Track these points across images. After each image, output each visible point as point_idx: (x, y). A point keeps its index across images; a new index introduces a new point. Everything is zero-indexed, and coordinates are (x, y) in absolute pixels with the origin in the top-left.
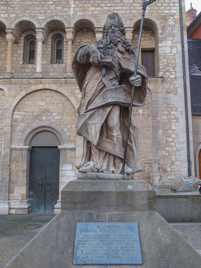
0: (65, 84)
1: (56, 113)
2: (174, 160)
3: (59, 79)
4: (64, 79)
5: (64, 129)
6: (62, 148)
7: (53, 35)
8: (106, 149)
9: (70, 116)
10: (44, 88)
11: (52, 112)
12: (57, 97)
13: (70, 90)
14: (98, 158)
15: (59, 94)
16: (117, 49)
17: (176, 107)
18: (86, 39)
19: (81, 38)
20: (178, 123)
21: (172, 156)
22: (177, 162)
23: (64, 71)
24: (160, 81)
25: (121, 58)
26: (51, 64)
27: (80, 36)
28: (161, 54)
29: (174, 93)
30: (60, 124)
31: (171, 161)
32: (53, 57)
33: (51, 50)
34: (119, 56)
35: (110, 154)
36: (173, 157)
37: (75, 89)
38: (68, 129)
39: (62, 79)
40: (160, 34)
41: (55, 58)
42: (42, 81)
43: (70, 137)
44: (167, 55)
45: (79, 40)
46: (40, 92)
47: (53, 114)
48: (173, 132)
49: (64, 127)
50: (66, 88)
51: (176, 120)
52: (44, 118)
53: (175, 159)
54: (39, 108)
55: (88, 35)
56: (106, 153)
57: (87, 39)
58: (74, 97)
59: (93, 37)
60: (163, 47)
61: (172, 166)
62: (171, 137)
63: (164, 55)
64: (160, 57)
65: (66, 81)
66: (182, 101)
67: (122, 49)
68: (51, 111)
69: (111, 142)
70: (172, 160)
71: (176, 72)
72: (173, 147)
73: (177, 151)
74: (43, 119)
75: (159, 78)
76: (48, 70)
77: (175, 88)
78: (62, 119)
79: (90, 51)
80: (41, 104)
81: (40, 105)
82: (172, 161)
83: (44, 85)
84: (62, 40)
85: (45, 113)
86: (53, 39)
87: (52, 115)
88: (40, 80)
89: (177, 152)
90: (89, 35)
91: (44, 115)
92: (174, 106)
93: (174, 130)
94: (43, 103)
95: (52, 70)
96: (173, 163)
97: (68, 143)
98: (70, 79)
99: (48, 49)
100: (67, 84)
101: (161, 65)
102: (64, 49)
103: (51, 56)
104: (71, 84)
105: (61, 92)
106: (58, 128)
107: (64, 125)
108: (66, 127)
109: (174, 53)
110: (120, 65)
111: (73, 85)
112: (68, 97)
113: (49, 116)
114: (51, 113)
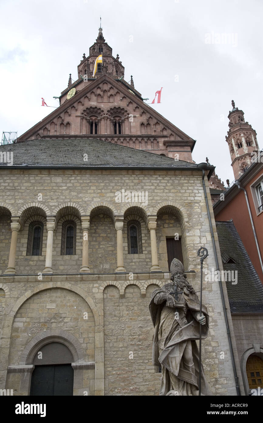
0: (81, 281)
1: (70, 319)
2: (218, 376)
3: (74, 276)
4: (79, 276)
5: (79, 340)
6: (77, 366)
7: (64, 221)
8: (184, 379)
9: (87, 322)
10: (55, 287)
11: (65, 318)
12: (71, 298)
13: (87, 289)
14: (177, 386)
15: (72, 293)
16: (184, 292)
17: (212, 307)
18: (102, 226)
19: (97, 225)
20: (217, 327)
21: (214, 371)
22: (221, 379)
23: (76, 264)
24: (191, 276)
25: (187, 300)
26: (61, 256)
27: (96, 223)
28: (189, 244)
29: (209, 289)
30: (74, 333)
31: (214, 378)
32: (63, 247)
33: (61, 239)
34: (186, 298)
35: (187, 383)
36: (216, 372)
37: (92, 288)
38: (84, 340)
39: (77, 276)
40: (187, 222)
41: (65, 248)
42: (52, 278)
43: (87, 349)
44: (196, 245)
45: (95, 227)
46: (49, 291)
47: (66, 320)
48: (212, 339)
49: (79, 336)
50: (81, 286)
51: (214, 324)
52: (54, 325)
53: (219, 374)
54: (48, 313)
55: (104, 221)
56: (184, 382)
57: (104, 226)
58: (91, 297)
59: (111, 224)
60: (191, 236)
61: (216, 385)
62: (210, 345)
63: (192, 245)
64: (188, 248)
65: (82, 277)
66: (218, 299)
67: (187, 292)
68: (63, 315)
69: (188, 372)
70: (215, 376)
71: (208, 265)
72: (215, 358)
73: (220, 364)
74: (52, 326)
75: (190, 272)
76: (58, 262)
77: (209, 284)
78: (76, 327)
79: (167, 298)
80: (51, 308)
81: (49, 309)
82: (216, 379)
83: (55, 283)
84: (73, 226)
85: (55, 318)
86: (63, 225)
87: (64, 321)
88: (50, 277)
89: (220, 366)
90: (106, 222)
91: (54, 321)
92: (210, 305)
93: (214, 336)
94: (53, 306)
95: (62, 263)
96: (216, 380)
97: (84, 359)
98: (87, 276)
99: (58, 237)
100: (83, 282)
101: (191, 257)
102: (77, 237)
103: (61, 246)
104: (88, 281)
105: (76, 292)
106: (71, 339)
107: (79, 334)
108: (82, 336)
109: (204, 243)
110: (186, 305)
111: (90, 283)
112: (84, 298)
113: (60, 322)
114: (62, 318)
